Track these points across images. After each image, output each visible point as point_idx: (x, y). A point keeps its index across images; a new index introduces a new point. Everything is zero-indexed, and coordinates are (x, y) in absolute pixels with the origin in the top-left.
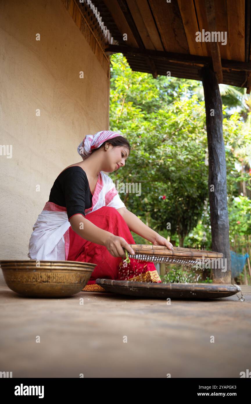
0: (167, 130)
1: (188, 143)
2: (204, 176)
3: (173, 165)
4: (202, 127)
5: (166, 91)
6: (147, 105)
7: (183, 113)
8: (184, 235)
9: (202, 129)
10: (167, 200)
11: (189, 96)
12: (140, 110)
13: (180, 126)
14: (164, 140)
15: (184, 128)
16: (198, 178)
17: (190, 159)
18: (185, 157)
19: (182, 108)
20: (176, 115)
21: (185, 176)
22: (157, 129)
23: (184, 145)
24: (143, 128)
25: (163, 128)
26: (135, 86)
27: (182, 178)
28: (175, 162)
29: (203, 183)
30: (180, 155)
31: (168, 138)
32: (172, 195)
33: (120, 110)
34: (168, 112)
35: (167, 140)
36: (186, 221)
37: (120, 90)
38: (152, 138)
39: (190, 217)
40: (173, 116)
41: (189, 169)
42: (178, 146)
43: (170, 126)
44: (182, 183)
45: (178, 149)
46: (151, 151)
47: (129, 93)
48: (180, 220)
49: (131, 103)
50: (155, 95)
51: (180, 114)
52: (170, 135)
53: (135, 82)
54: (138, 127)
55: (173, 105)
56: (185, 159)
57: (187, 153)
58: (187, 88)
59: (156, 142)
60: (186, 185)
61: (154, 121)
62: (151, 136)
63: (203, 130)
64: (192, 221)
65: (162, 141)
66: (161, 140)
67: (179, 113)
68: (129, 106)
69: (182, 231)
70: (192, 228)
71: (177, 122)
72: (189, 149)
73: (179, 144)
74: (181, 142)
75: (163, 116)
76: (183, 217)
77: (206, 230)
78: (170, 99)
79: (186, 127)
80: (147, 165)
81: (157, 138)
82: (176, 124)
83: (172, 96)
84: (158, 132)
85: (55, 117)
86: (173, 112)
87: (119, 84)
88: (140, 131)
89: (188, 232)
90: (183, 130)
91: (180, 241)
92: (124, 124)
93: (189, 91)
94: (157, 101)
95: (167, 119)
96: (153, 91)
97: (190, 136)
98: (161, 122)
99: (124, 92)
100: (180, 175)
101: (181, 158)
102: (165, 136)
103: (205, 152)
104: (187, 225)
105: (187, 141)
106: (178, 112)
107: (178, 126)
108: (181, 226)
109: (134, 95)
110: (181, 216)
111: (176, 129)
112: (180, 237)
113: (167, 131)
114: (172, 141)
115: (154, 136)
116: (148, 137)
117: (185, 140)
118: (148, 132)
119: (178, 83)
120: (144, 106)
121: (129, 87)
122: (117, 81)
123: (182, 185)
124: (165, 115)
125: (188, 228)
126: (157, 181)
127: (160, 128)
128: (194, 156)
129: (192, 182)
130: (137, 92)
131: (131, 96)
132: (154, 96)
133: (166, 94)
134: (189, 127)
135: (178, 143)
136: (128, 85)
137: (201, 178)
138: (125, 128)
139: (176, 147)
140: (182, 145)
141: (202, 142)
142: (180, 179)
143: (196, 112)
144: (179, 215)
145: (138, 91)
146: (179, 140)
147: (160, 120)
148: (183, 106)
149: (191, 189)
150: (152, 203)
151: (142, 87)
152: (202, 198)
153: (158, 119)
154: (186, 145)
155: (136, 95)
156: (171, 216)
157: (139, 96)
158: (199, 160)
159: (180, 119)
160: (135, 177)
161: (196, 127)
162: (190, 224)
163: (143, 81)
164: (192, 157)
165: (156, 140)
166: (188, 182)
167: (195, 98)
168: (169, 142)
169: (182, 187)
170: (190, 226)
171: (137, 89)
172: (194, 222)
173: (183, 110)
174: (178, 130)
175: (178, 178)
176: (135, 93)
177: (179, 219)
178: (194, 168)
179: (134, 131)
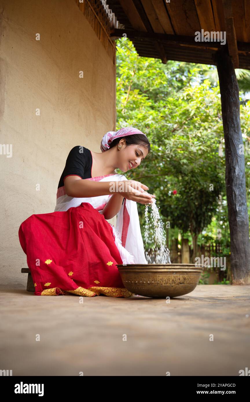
0: (178, 119)
1: (201, 132)
2: (219, 168)
3: (185, 158)
4: (216, 116)
5: (175, 76)
6: (154, 92)
7: (195, 100)
8: (197, 232)
9: (216, 117)
10: (178, 195)
11: (200, 81)
12: (147, 98)
13: (191, 115)
14: (174, 130)
15: (196, 117)
16: (212, 171)
17: (203, 151)
18: (198, 148)
19: (193, 94)
20: (186, 103)
21: (198, 168)
22: (166, 119)
23: (196, 135)
24: (151, 117)
25: (173, 117)
26: (141, 72)
27: (195, 171)
28: (187, 154)
29: (218, 176)
30: (192, 146)
31: (178, 127)
32: (183, 189)
33: (126, 98)
34: (177, 100)
35: (178, 130)
36: (199, 217)
37: (125, 77)
38: (161, 128)
39: (204, 213)
40: (184, 104)
41: (201, 161)
42: (190, 136)
43: (180, 114)
44: (195, 177)
45: (190, 140)
46: (160, 143)
47: (135, 80)
48: (193, 217)
49: (137, 91)
50: (164, 81)
51: (192, 101)
52: (181, 125)
53: (141, 67)
54: (145, 117)
55: (183, 91)
56: (197, 150)
57: (200, 144)
58: (198, 73)
59: (165, 133)
60: (199, 179)
61: (163, 109)
62: (160, 127)
63: (217, 119)
64: (206, 218)
65: (172, 131)
66: (170, 131)
67: (190, 101)
68: (135, 95)
69: (195, 229)
70: (206, 225)
71: (188, 110)
72: (201, 139)
73: (191, 134)
74: (193, 132)
75: (173, 105)
76: (196, 213)
77: (221, 227)
78: (180, 85)
79: (198, 115)
80: (156, 158)
81: (166, 128)
82: (187, 112)
83: (181, 81)
84: (168, 122)
85: (60, 110)
86: (183, 99)
87: (124, 70)
88: (148, 121)
89: (201, 229)
90: (195, 119)
91: (193, 239)
92: (130, 114)
93: (200, 76)
94: (164, 87)
95: (177, 107)
96: (161, 77)
97: (203, 125)
98: (171, 111)
99: (130, 79)
100: (193, 168)
101: (194, 149)
102: (175, 126)
103: (220, 142)
104: (200, 222)
105: (199, 131)
106: (189, 99)
107: (190, 115)
108: (194, 223)
109: (141, 82)
110: (194, 212)
111: (187, 117)
112: (194, 235)
113: (177, 121)
114: (183, 131)
115: (163, 126)
116: (157, 127)
117: (198, 130)
118: (157, 122)
119: (188, 67)
120: (151, 93)
121: (135, 74)
122: (121, 67)
123: (194, 179)
124: (174, 104)
125: (202, 225)
126: (167, 175)
127: (170, 117)
128: (207, 147)
129: (206, 175)
130: (143, 79)
131: (138, 83)
132: (162, 82)
133: (174, 79)
134: (201, 115)
135: (189, 133)
136: (134, 72)
137: (215, 170)
138: (131, 119)
139: (188, 138)
140: (194, 135)
141: (215, 131)
142: (192, 172)
143: (209, 100)
144: (191, 212)
145: (145, 78)
146: (191, 130)
147: (169, 109)
148: (195, 92)
149: (204, 183)
150: (162, 198)
151: (149, 72)
152: (216, 192)
153: (167, 107)
154: (199, 135)
155: (143, 81)
156: (183, 212)
157: (146, 83)
158: (212, 151)
159: (192, 107)
160: (143, 171)
161: (209, 116)
162: (204, 220)
163: (150, 66)
164: (206, 148)
165: (165, 130)
166: (201, 175)
167: (207, 83)
168: (179, 133)
169: (194, 181)
170: (204, 223)
171: (144, 75)
172: (209, 219)
173: (194, 97)
174: (189, 118)
175: (190, 170)
176: (141, 80)
177: (192, 215)
178: (207, 160)
179: (141, 121)
